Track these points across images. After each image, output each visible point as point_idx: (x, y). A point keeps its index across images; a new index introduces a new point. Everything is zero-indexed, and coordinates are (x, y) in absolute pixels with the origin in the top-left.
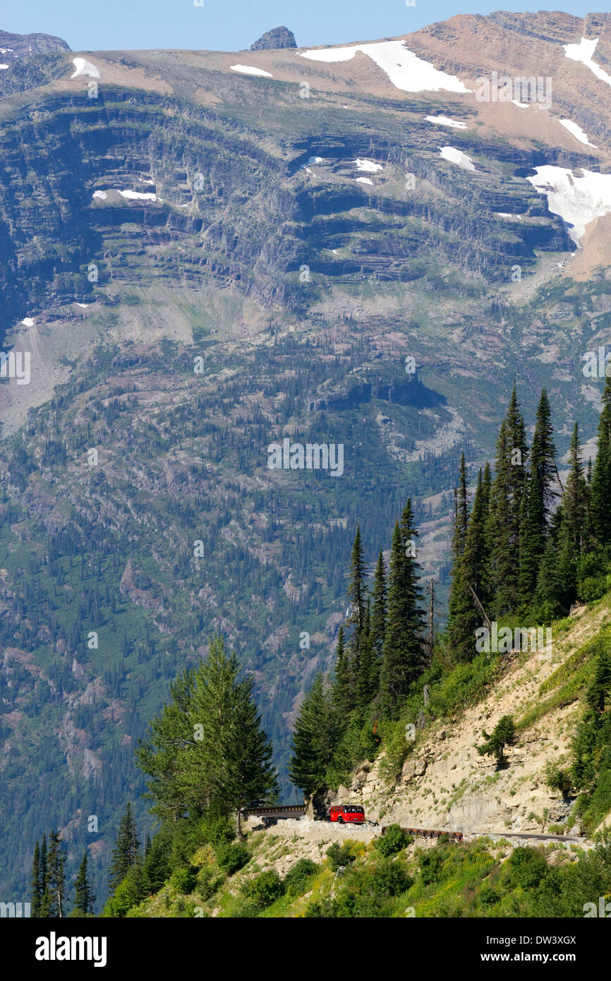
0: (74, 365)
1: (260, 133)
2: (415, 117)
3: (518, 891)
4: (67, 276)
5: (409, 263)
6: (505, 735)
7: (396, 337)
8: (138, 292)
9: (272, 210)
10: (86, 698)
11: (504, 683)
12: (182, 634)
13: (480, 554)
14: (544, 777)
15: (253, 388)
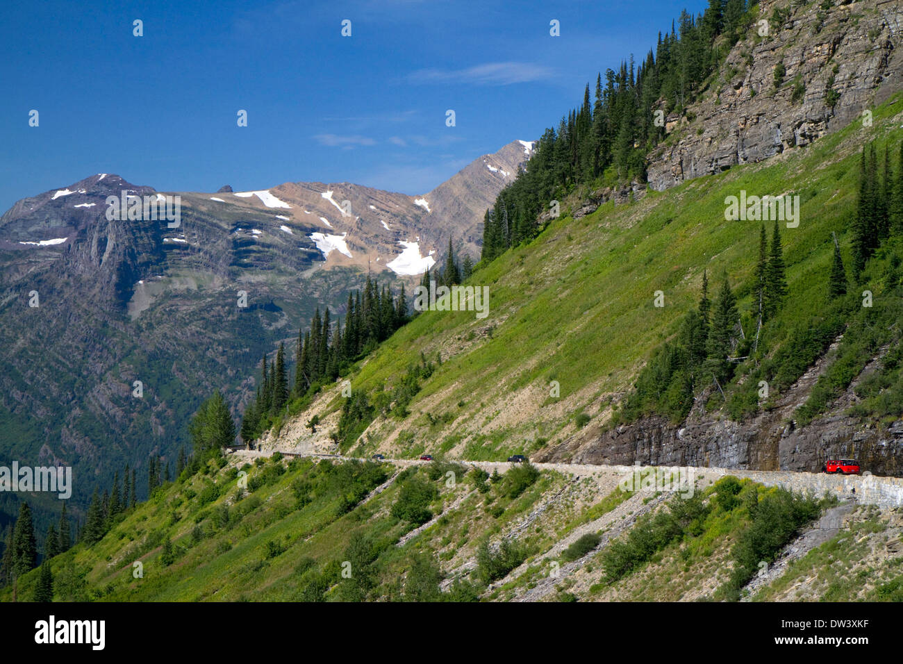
0: (156, 297)
1: (221, 220)
2: (272, 216)
3: (322, 474)
4: (155, 267)
5: (270, 264)
6: (315, 421)
7: (266, 288)
8: (179, 272)
9: (224, 245)
10: (159, 409)
11: (314, 404)
12: (192, 387)
13: (307, 360)
14: (329, 436)
15: (218, 305)
